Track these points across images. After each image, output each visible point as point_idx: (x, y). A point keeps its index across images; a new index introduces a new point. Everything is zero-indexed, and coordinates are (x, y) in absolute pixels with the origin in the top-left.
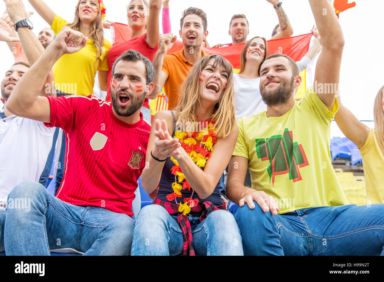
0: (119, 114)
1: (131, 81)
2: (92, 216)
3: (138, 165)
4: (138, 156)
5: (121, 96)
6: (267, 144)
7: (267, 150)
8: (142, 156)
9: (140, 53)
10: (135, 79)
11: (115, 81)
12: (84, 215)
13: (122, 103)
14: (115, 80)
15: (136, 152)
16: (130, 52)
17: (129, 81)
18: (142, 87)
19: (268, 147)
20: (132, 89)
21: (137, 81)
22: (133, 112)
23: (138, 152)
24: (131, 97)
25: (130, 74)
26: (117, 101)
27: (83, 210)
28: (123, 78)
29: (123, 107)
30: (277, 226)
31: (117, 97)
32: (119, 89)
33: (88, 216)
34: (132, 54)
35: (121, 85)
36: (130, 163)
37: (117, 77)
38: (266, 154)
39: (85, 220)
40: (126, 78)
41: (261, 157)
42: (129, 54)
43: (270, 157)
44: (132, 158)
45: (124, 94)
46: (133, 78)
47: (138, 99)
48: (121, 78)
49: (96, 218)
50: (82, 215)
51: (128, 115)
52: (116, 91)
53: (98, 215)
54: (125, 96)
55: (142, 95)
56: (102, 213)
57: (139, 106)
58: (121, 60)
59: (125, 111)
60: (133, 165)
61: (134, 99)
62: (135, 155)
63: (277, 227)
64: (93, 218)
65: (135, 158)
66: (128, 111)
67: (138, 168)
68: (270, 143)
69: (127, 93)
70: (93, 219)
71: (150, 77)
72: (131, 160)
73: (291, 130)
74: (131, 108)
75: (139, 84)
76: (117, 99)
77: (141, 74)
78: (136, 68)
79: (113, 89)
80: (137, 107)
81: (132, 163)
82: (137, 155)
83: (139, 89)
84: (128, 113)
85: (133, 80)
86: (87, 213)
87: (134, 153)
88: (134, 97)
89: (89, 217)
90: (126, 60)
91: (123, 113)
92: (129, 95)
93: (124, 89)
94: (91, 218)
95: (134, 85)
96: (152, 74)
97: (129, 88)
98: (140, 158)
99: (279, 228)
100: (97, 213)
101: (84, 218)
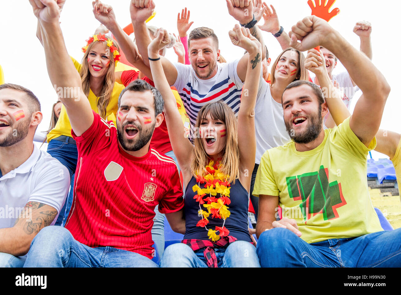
0: (126, 148)
1: (139, 112)
2: (112, 261)
3: (152, 197)
4: (151, 188)
5: (128, 129)
6: (299, 183)
7: (299, 189)
8: (155, 187)
9: (147, 83)
10: (143, 110)
11: (121, 113)
12: (103, 260)
13: (129, 135)
14: (121, 111)
15: (148, 184)
16: (137, 82)
17: (137, 112)
18: (150, 118)
19: (301, 186)
20: (140, 121)
21: (145, 112)
22: (141, 146)
23: (150, 184)
24: (140, 129)
25: (138, 106)
26: (123, 134)
27: (101, 255)
28: (129, 110)
29: (130, 141)
30: (302, 254)
31: (123, 130)
32: (126, 121)
33: (107, 261)
34: (139, 84)
35: (127, 117)
36: (143, 197)
37: (123, 109)
38: (298, 193)
39: (104, 266)
40: (133, 110)
41: (294, 197)
42: (136, 84)
43: (302, 197)
44: (145, 191)
45: (131, 127)
46: (140, 109)
47: (147, 131)
48: (128, 109)
49: (116, 262)
50: (101, 259)
51: (136, 149)
52: (122, 123)
53: (117, 259)
54: (132, 128)
55: (150, 127)
56: (121, 257)
57: (147, 139)
58: (128, 91)
59: (132, 145)
60: (147, 198)
61: (142, 131)
62: (148, 187)
63: (302, 256)
64: (113, 262)
65: (148, 190)
66: (136, 145)
67: (153, 201)
68: (302, 182)
69: (134, 126)
70: (112, 264)
71: (159, 107)
72: (144, 194)
73: (326, 168)
74: (139, 141)
75: (147, 115)
76: (123, 132)
77: (149, 105)
78: (143, 99)
79: (119, 121)
80: (145, 140)
81: (146, 196)
82: (149, 187)
83: (147, 121)
84: (135, 147)
85: (140, 111)
86: (105, 258)
87: (146, 186)
88: (143, 129)
89: (109, 262)
90: (133, 90)
91: (130, 148)
92: (136, 127)
93: (131, 122)
94: (110, 263)
95: (142, 116)
96: (161, 105)
97: (137, 119)
98: (154, 189)
99: (304, 256)
100: (117, 257)
101: (103, 264)
